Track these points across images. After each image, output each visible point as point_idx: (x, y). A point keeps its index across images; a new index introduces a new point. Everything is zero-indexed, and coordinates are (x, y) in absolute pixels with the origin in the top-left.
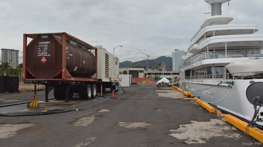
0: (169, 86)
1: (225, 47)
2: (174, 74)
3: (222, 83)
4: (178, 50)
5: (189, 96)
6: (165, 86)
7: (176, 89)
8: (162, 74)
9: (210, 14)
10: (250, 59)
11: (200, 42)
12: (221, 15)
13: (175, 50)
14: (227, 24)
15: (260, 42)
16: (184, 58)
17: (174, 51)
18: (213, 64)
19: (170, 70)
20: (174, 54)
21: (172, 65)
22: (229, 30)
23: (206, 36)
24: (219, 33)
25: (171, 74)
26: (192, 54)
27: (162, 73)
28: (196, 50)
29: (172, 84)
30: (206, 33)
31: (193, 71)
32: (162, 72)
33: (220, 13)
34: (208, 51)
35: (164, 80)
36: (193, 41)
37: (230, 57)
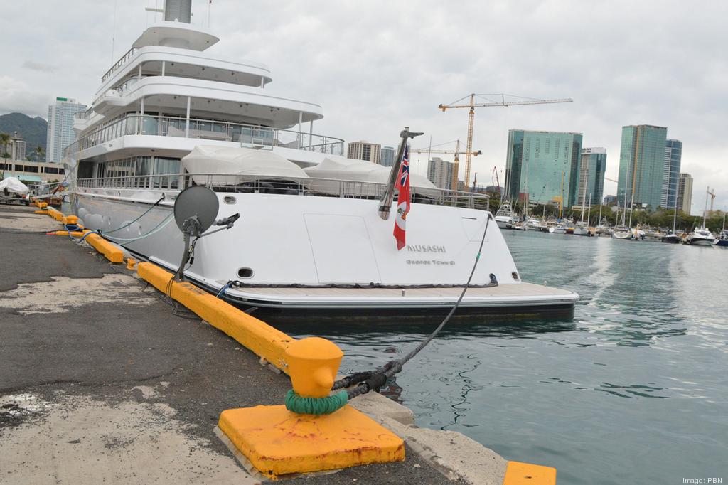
0: (27, 203)
1: (186, 110)
2: (48, 170)
3: (166, 198)
4: (68, 102)
5: (72, 227)
6: (14, 202)
7: (45, 212)
8: (10, 169)
9: (161, 15)
10: (242, 147)
11: (124, 86)
12: (189, 22)
13: (58, 99)
14: (202, 49)
15: (272, 110)
16: (82, 124)
17: (54, 103)
18: (153, 150)
19: (37, 157)
20: (54, 110)
21: (45, 142)
22: (204, 68)
23: (143, 71)
24: (176, 70)
25: (40, 170)
26: (103, 117)
27: (11, 165)
28: (113, 107)
29: (36, 197)
30: (144, 63)
31: (103, 166)
32: (9, 162)
33: (187, 17)
34: (142, 114)
35: (10, 183)
36: (107, 81)
37: (196, 137)
